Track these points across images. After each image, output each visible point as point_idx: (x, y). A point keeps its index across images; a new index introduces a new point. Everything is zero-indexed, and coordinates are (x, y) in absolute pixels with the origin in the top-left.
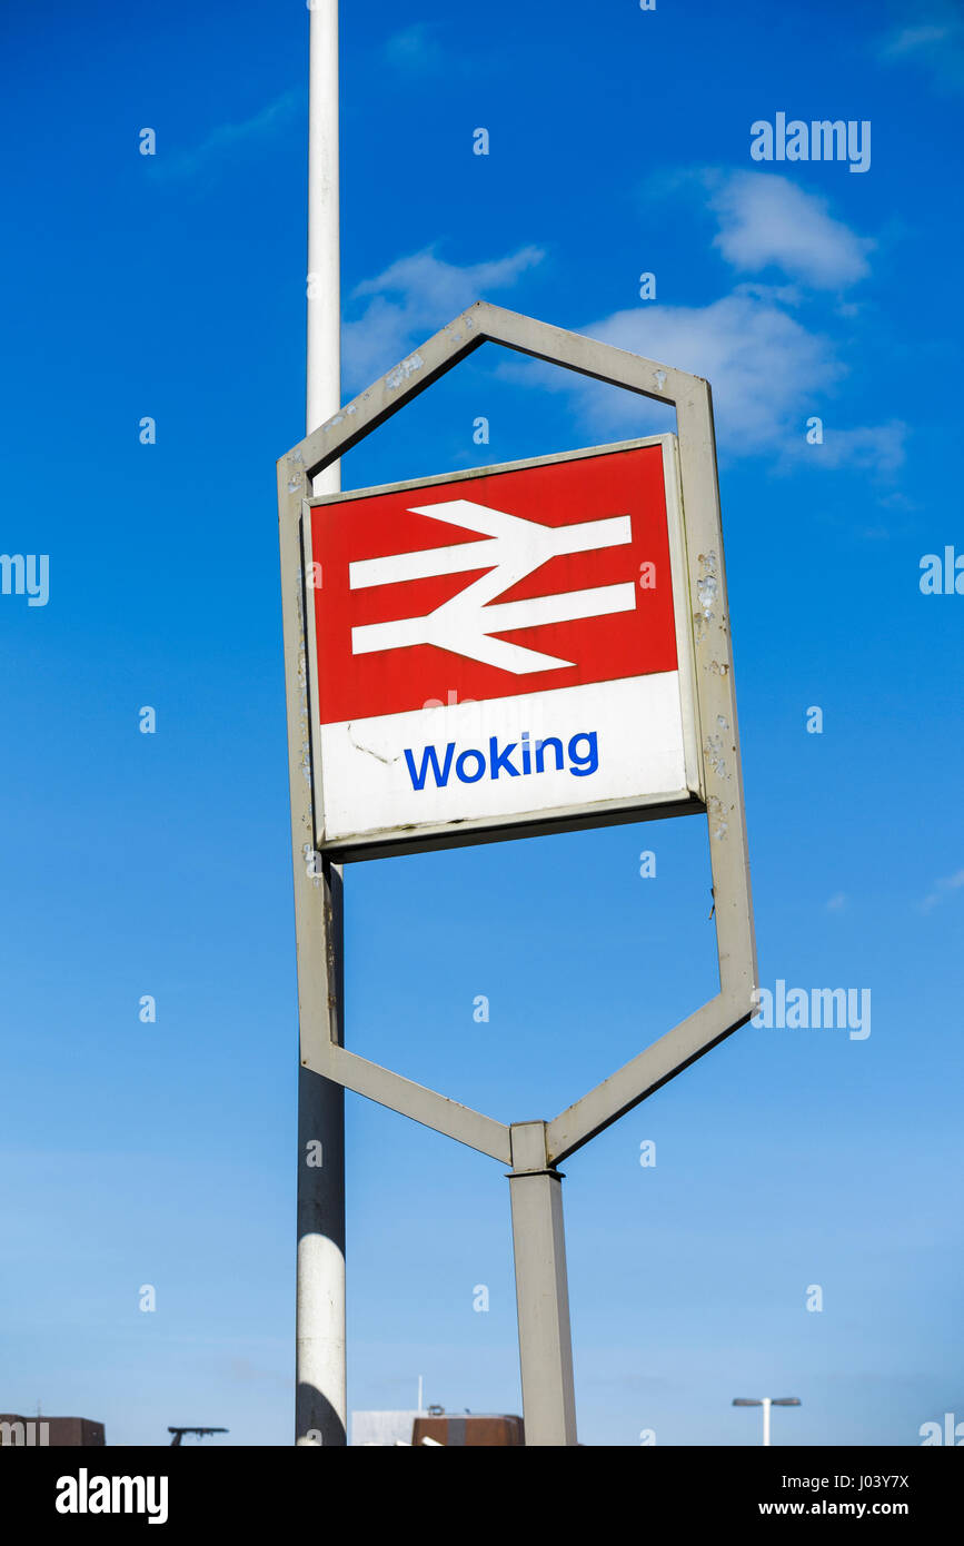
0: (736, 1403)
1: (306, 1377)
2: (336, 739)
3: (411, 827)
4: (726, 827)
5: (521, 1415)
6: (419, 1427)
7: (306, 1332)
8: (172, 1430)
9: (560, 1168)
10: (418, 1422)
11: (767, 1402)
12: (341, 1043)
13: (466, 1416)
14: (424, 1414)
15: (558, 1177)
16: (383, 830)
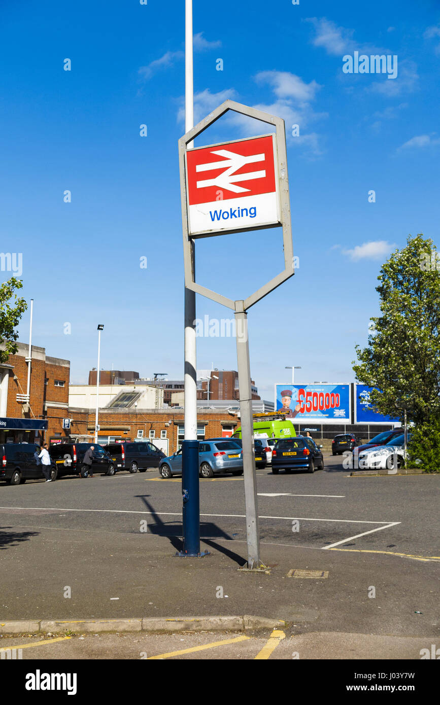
0: (286, 368)
1: (187, 360)
2: (193, 209)
3: (211, 230)
4: (287, 229)
5: (237, 371)
6: (212, 374)
7: (186, 350)
8: (155, 374)
9: (246, 311)
10: (212, 372)
11: (293, 368)
12: (195, 282)
13: (223, 371)
14: (213, 371)
15: (246, 313)
16: (204, 231)
